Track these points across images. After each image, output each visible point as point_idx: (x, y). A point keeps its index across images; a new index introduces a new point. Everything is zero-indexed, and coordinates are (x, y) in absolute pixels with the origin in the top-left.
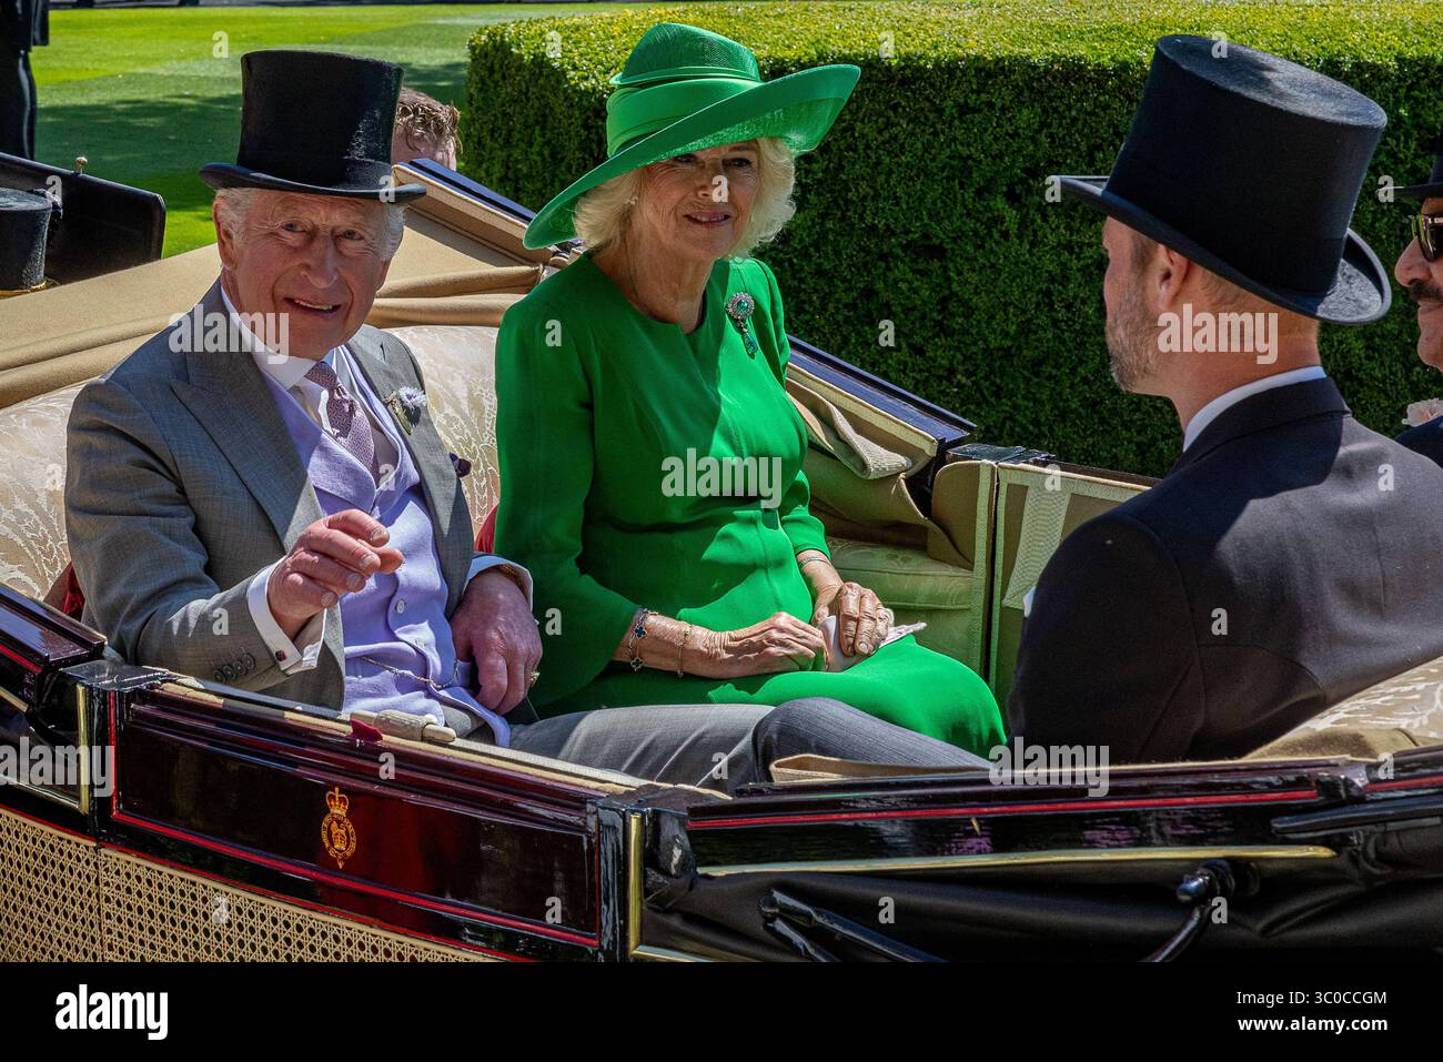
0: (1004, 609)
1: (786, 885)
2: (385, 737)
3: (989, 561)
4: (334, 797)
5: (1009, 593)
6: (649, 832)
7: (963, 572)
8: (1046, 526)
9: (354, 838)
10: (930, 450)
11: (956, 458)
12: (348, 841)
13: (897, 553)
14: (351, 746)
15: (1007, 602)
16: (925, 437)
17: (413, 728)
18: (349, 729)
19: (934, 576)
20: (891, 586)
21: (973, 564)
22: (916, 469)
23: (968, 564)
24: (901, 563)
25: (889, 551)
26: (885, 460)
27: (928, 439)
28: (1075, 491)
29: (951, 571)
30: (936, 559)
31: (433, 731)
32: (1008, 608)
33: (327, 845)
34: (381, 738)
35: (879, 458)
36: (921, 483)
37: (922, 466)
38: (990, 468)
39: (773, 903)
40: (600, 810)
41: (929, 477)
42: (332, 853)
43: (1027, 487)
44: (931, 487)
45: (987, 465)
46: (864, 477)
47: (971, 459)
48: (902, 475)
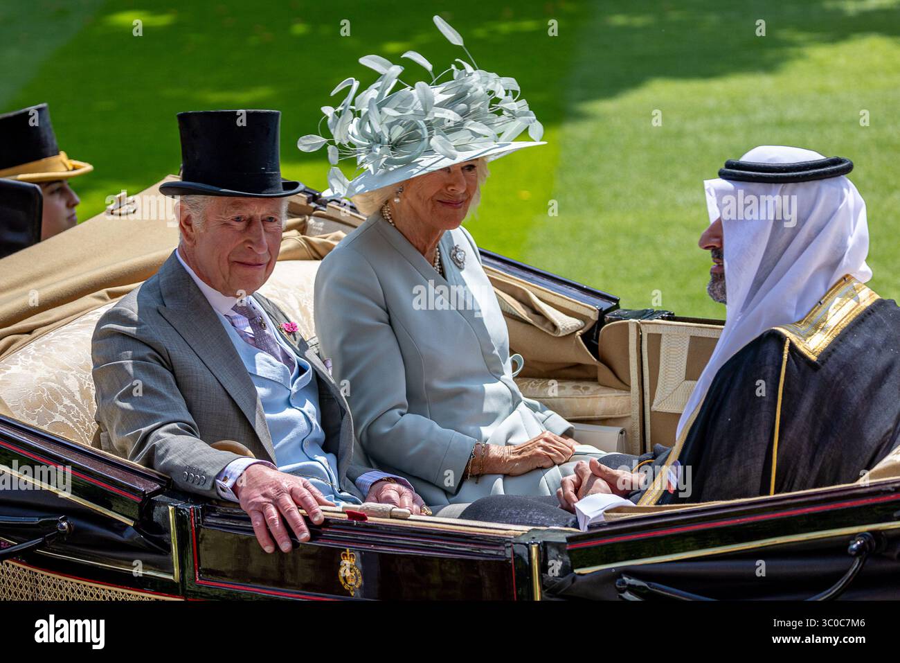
0: (653, 413)
1: (630, 572)
2: (369, 518)
3: (640, 383)
4: (346, 555)
5: (655, 402)
6: (542, 553)
7: (623, 393)
8: (676, 358)
9: (360, 577)
10: (594, 317)
11: (611, 320)
12: (357, 579)
13: (579, 384)
14: (351, 525)
15: (654, 408)
16: (590, 308)
17: (385, 512)
18: (346, 516)
19: (605, 397)
20: (578, 406)
21: (630, 387)
22: (586, 329)
23: (626, 386)
24: (583, 391)
25: (574, 384)
26: (568, 323)
27: (592, 310)
28: (691, 334)
29: (616, 393)
30: (606, 386)
31: (396, 512)
32: (656, 412)
33: (343, 583)
34: (367, 519)
35: (565, 323)
36: (591, 337)
37: (591, 327)
38: (635, 325)
39: (624, 583)
40: (514, 545)
41: (595, 334)
42: (346, 587)
43: (661, 335)
44: (597, 340)
45: (634, 323)
46: (556, 335)
47: (622, 319)
48: (578, 333)
